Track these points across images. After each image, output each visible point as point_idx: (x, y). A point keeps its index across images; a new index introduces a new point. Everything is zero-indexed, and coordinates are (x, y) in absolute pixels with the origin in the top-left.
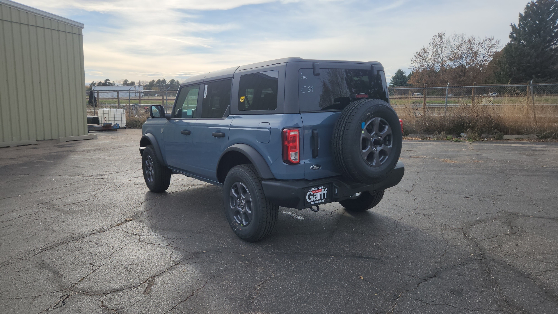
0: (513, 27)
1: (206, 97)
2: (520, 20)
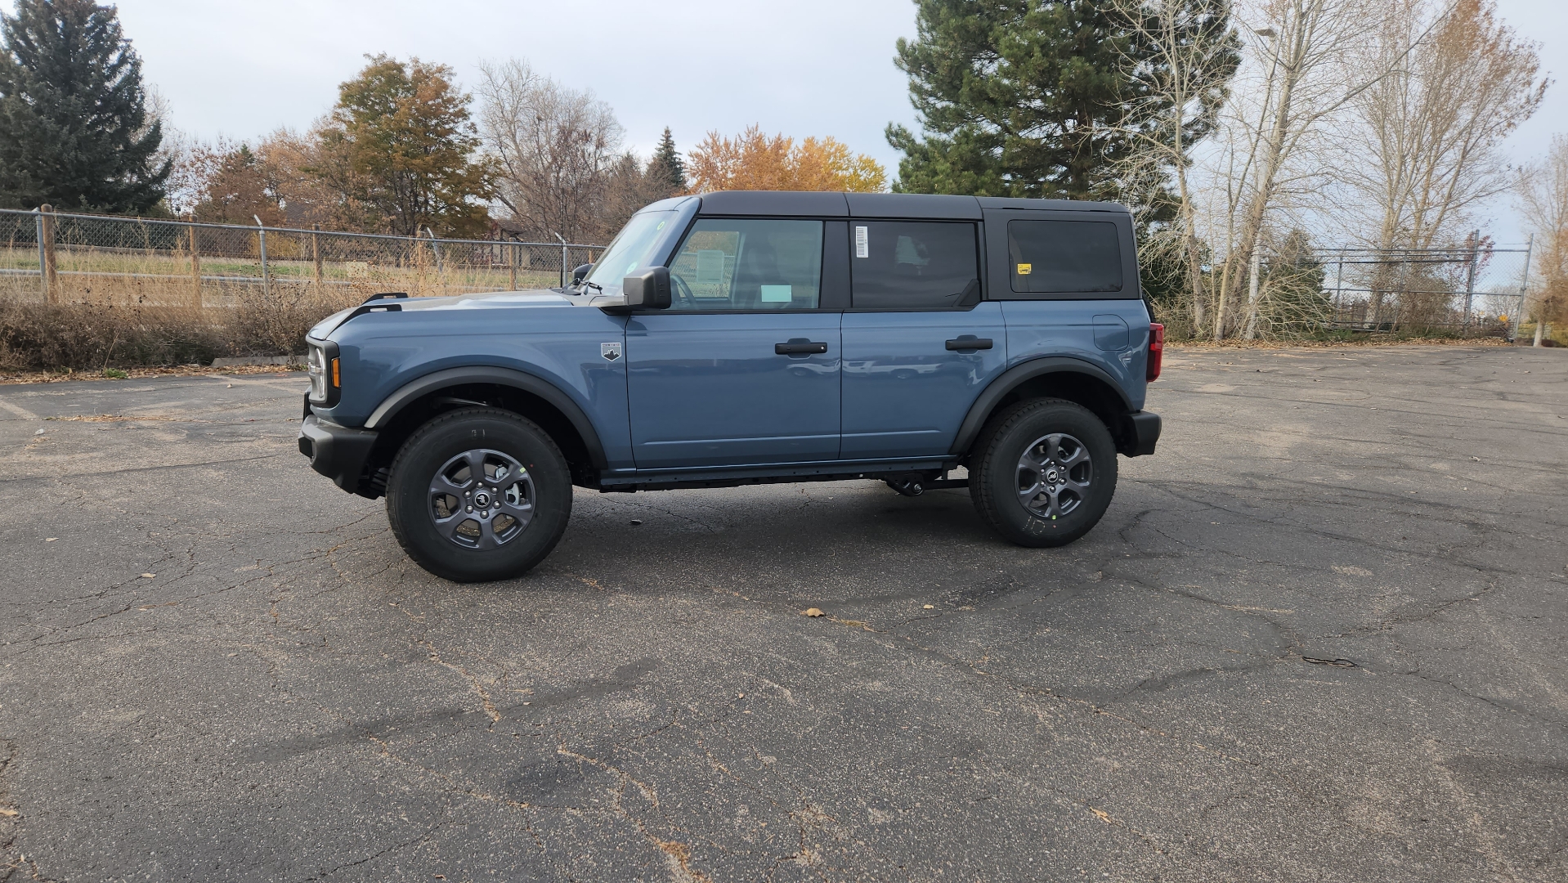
1: (866, 255)
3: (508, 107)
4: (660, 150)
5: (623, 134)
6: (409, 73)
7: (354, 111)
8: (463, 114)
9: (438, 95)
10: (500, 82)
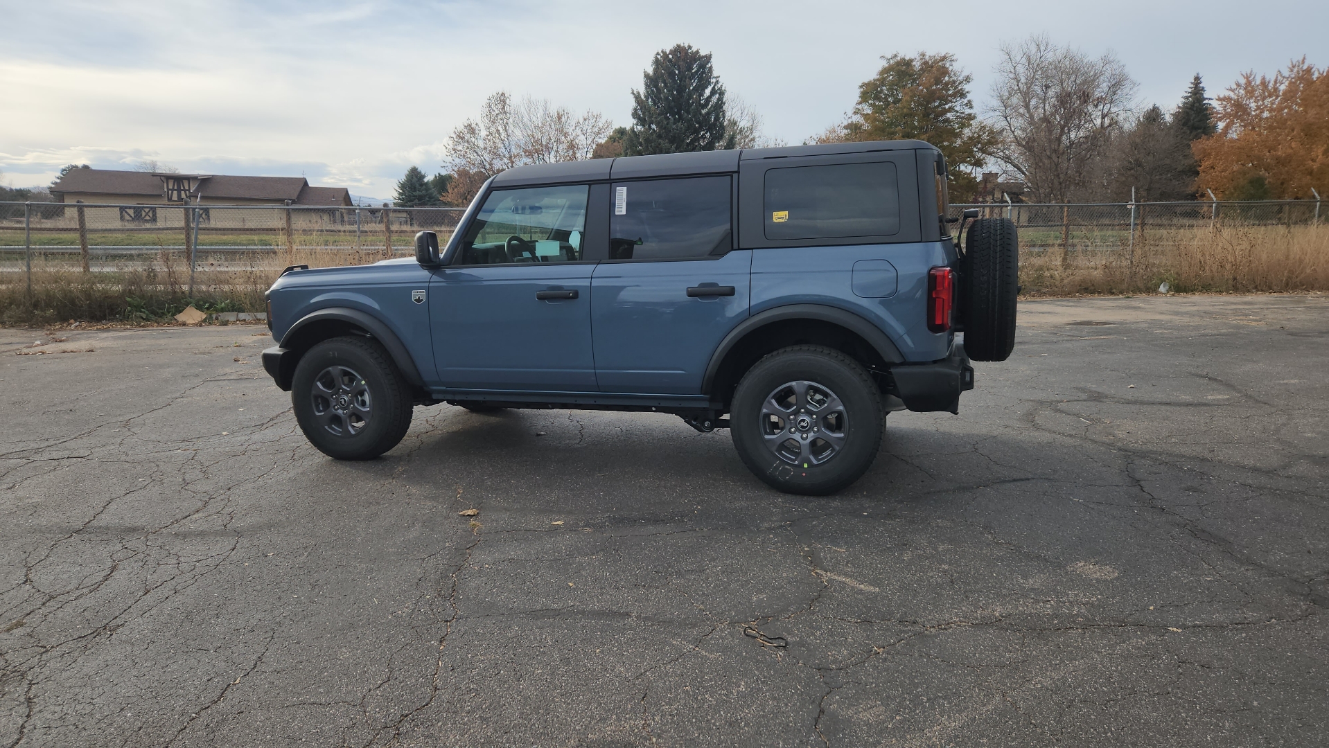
0: (637, 97)
1: (624, 212)
2: (647, 86)
3: (1023, 80)
4: (1187, 98)
5: (1135, 89)
6: (917, 65)
7: (871, 105)
8: (962, 94)
9: (938, 81)
10: (1018, 58)
